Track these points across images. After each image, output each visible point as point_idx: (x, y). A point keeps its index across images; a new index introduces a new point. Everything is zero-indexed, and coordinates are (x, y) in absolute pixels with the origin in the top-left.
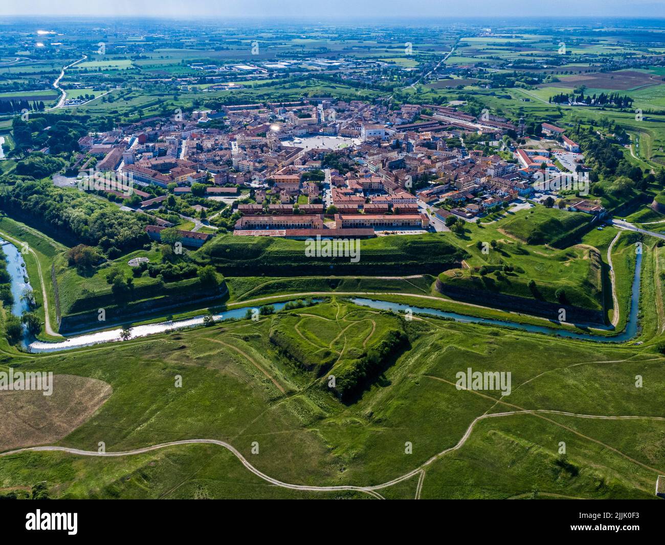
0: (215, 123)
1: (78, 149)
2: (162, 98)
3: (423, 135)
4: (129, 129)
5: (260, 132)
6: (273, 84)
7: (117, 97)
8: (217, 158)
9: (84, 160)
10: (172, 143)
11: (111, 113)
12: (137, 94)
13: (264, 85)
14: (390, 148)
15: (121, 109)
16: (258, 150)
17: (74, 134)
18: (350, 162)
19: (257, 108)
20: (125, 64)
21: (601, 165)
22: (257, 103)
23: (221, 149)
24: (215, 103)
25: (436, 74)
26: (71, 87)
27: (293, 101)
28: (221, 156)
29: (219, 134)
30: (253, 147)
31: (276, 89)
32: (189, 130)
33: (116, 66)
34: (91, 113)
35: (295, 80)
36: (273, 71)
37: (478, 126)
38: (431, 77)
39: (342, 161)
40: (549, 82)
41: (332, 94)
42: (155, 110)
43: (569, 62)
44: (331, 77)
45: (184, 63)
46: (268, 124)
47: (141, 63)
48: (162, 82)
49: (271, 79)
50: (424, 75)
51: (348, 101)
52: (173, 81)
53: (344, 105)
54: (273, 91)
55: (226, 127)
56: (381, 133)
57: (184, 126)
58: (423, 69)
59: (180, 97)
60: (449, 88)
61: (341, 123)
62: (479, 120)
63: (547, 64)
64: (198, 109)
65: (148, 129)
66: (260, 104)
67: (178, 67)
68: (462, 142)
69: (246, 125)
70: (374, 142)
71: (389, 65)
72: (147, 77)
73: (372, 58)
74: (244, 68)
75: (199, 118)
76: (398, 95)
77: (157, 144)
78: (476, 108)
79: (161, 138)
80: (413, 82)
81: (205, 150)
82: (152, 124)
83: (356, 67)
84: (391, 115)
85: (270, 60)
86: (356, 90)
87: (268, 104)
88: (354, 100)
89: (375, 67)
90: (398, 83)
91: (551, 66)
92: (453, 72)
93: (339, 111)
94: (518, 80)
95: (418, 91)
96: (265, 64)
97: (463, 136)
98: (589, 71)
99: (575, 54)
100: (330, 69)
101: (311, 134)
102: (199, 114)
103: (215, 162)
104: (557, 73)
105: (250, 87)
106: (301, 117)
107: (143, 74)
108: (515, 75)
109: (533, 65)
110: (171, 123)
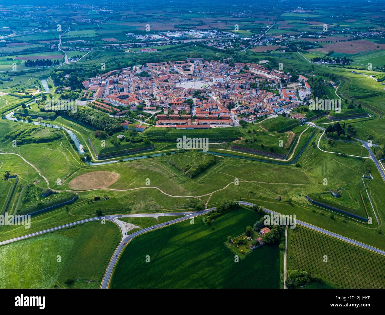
0: (144, 74)
1: (83, 88)
2: (116, 57)
3: (242, 81)
4: (104, 76)
5: (165, 79)
6: (172, 48)
7: (93, 56)
8: (147, 93)
9: (88, 93)
10: (126, 84)
11: (93, 67)
13: (168, 49)
14: (225, 88)
16: (165, 89)
17: (79, 80)
18: (205, 96)
19: (164, 64)
20: (91, 33)
23: (148, 88)
24: (143, 61)
25: (259, 41)
26: (67, 50)
27: (182, 61)
29: (147, 80)
30: (163, 87)
31: (174, 51)
32: (132, 77)
33: (88, 35)
34: (82, 66)
35: (184, 46)
36: (172, 39)
37: (269, 76)
38: (255, 44)
39: (202, 94)
40: (317, 48)
41: (202, 56)
42: (114, 65)
43: (335, 34)
44: (203, 43)
45: (124, 33)
46: (169, 74)
47: (100, 32)
48: (114, 46)
49: (171, 44)
50: (252, 43)
51: (209, 61)
52: (120, 46)
53: (207, 63)
54: (172, 53)
55: (150, 76)
56: (221, 80)
57: (129, 75)
58: (253, 38)
59: (125, 56)
60: (263, 52)
61: (204, 74)
62: (271, 73)
63: (322, 35)
64: (135, 65)
65: (113, 77)
66: (165, 62)
67: (121, 36)
68: (258, 85)
69: (159, 75)
70: (218, 85)
71: (236, 35)
72: (106, 43)
73: (227, 30)
74: (157, 37)
75: (136, 71)
76: (235, 57)
77: (119, 85)
78: (271, 66)
79: (120, 82)
80: (245, 48)
81: (141, 89)
82: (114, 74)
83: (217, 37)
84: (229, 69)
85: (171, 31)
86: (215, 53)
87: (169, 62)
88: (212, 60)
89: (227, 36)
90: (237, 48)
91: (323, 36)
92: (269, 40)
93: (204, 66)
94: (301, 47)
95: (247, 54)
96: (168, 34)
97: (260, 82)
98: (342, 41)
99: (342, 27)
100: (203, 37)
101: (189, 80)
102: (136, 68)
103: (146, 95)
104: (324, 42)
105: (160, 50)
106: (185, 70)
107: (103, 41)
108: (300, 43)
109: (313, 36)
110: (123, 73)
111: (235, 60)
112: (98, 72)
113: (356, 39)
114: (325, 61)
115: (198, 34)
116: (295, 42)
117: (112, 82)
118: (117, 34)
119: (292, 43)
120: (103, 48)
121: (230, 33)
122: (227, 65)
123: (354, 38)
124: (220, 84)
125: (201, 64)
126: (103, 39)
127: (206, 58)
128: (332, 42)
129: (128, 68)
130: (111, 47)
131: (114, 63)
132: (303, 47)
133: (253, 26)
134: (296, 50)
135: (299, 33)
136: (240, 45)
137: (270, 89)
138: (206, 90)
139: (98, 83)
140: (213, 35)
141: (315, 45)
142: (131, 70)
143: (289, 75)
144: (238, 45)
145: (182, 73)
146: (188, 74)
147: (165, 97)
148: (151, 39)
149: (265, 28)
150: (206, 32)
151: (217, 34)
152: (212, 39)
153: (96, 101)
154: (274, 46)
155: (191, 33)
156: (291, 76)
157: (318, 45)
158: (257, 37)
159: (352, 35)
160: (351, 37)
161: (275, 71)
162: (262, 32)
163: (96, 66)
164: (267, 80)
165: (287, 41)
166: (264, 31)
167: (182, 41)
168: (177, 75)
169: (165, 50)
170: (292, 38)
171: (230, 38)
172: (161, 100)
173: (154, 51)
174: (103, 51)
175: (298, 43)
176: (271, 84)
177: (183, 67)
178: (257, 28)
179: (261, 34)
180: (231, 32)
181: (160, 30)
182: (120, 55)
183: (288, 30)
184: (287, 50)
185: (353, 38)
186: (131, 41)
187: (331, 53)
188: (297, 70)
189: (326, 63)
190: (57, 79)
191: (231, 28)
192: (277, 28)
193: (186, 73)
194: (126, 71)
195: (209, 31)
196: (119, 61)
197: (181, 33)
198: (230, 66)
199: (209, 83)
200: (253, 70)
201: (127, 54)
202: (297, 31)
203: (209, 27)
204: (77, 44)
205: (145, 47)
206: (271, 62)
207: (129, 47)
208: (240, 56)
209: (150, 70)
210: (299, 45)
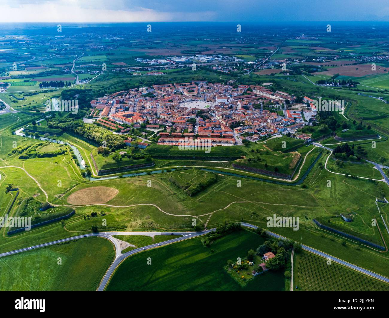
0: (150, 95)
1: (91, 107)
2: (124, 79)
3: (245, 102)
4: (111, 97)
5: (170, 100)
6: (178, 72)
7: (103, 78)
8: (151, 112)
9: (94, 112)
10: (131, 104)
11: (101, 88)
12: (112, 77)
13: (174, 72)
14: (228, 108)
16: (169, 109)
17: (88, 99)
18: (208, 115)
19: (169, 86)
20: (103, 58)
21: (321, 119)
22: (169, 83)
25: (263, 65)
27: (187, 83)
28: (153, 111)
29: (152, 100)
30: (167, 107)
31: (179, 74)
32: (138, 98)
36: (178, 64)
37: (273, 97)
38: (259, 68)
39: (205, 114)
40: (321, 71)
41: (206, 78)
42: (121, 86)
43: (340, 58)
44: (208, 67)
45: (133, 58)
46: (174, 95)
47: (111, 57)
48: (123, 70)
49: (177, 68)
50: (256, 66)
51: (213, 83)
52: (128, 69)
53: (211, 85)
54: (178, 76)
55: (155, 96)
56: (225, 101)
57: (136, 95)
58: (257, 62)
59: (133, 79)
60: (267, 75)
61: (208, 95)
62: (275, 94)
63: (326, 59)
64: (141, 86)
65: (120, 97)
66: (171, 84)
67: (130, 60)
68: (262, 106)
69: (164, 96)
70: (221, 105)
71: (240, 60)
72: (115, 67)
73: (232, 55)
74: (163, 61)
75: (142, 92)
76: (239, 79)
77: (125, 105)
78: (275, 88)
79: (126, 102)
80: (250, 71)
81: (145, 108)
82: (121, 94)
83: (222, 61)
84: (233, 91)
85: (177, 56)
86: (219, 76)
87: (175, 84)
88: (216, 82)
89: (232, 61)
90: (241, 71)
91: (328, 60)
92: (273, 64)
93: (208, 88)
94: (305, 70)
95: (251, 77)
96: (174, 59)
97: (263, 103)
98: (347, 65)
99: (346, 52)
100: (208, 62)
101: (193, 100)
102: (142, 90)
103: (150, 114)
104: (329, 66)
105: (166, 73)
106: (189, 92)
107: (113, 65)
108: (305, 66)
109: (318, 60)
110: (130, 94)
111: (239, 82)
112: (106, 92)
113: (361, 63)
114: (331, 83)
115: (204, 59)
116: (299, 65)
117: (118, 102)
118: (127, 59)
119: (296, 67)
120: (113, 71)
121: (234, 58)
122: (231, 87)
123: (360, 62)
124: (223, 104)
125: (205, 86)
126: (113, 63)
127: (210, 80)
128: (336, 65)
129: (135, 89)
130: (120, 70)
131: (121, 84)
132: (307, 70)
133: (257, 51)
134: (300, 73)
135: (303, 58)
136: (244, 68)
137: (274, 110)
138: (210, 109)
139: (105, 103)
140: (218, 60)
141: (320, 68)
142: (137, 91)
143: (294, 96)
144: (242, 68)
145: (186, 94)
146: (192, 95)
147: (169, 116)
148: (158, 64)
149: (269, 53)
150: (211, 57)
151: (222, 59)
152: (216, 63)
153: (102, 119)
154: (277, 69)
155: (196, 58)
156: (295, 98)
157: (323, 68)
158: (261, 61)
159: (358, 60)
160: (356, 61)
161: (280, 92)
162: (266, 56)
163: (105, 87)
164: (271, 101)
165: (291, 65)
166: (268, 56)
167: (188, 66)
168: (181, 96)
169: (171, 73)
170: (296, 62)
171: (234, 62)
172: (164, 119)
173: (161, 74)
174: (112, 74)
175: (302, 67)
176: (275, 105)
177: (187, 89)
178: (261, 53)
179: (266, 59)
180: (236, 57)
181: (167, 55)
182: (128, 77)
183: (292, 55)
184: (291, 73)
185: (358, 62)
186: (139, 65)
187: (336, 76)
188: (301, 91)
189: (331, 85)
191: (235, 53)
192: (281, 53)
193: (190, 94)
194: (133, 92)
195: (214, 56)
196: (127, 83)
197: (187, 58)
198: (234, 87)
199: (212, 103)
200: (257, 92)
201: (135, 76)
202: (301, 56)
203: (214, 52)
204: (89, 68)
205: (152, 70)
206: (275, 84)
207: (136, 70)
208: (244, 79)
209: (155, 91)
210: (303, 69)
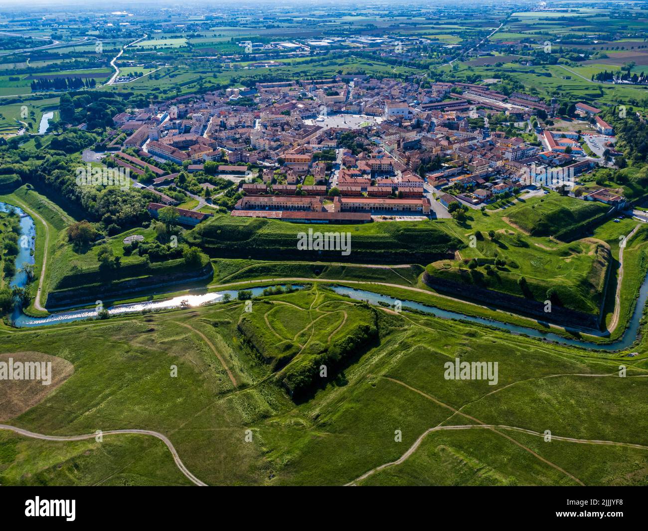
0: (245, 101)
1: (112, 125)
2: (203, 75)
3: (448, 115)
4: (164, 106)
5: (285, 110)
6: (312, 61)
7: (164, 74)
8: (237, 136)
9: (115, 136)
10: (198, 120)
12: (182, 71)
13: (303, 63)
14: (410, 128)
15: (164, 86)
16: (279, 129)
17: (111, 111)
18: (366, 142)
19: (290, 85)
20: (179, 43)
22: (291, 80)
23: (243, 127)
24: (250, 80)
25: (477, 50)
26: (124, 65)
27: (326, 78)
28: (241, 134)
29: (246, 111)
30: (275, 125)
31: (314, 66)
32: (219, 107)
33: (171, 45)
34: (135, 90)
35: (334, 58)
36: (315, 49)
37: (508, 106)
38: (471, 54)
39: (358, 140)
40: (597, 58)
41: (366, 71)
42: (193, 87)
44: (371, 54)
45: (233, 42)
46: (295, 102)
47: (194, 41)
48: (208, 60)
49: (311, 56)
50: (464, 52)
51: (380, 79)
52: (219, 58)
53: (375, 83)
54: (310, 69)
55: (255, 104)
56: (403, 112)
57: (215, 103)
58: (465, 46)
60: (487, 66)
61: (367, 101)
62: (510, 100)
64: (233, 85)
65: (181, 106)
66: (293, 82)
67: (227, 45)
68: (486, 123)
69: (273, 103)
70: (396, 121)
72: (195, 55)
74: (288, 45)
75: (231, 95)
76: (432, 73)
77: (185, 121)
78: (508, 87)
79: (189, 115)
80: (452, 59)
81: (227, 128)
82: (186, 101)
84: (420, 93)
85: (315, 38)
86: (393, 67)
87: (301, 82)
88: (386, 78)
89: (417, 44)
90: (436, 60)
91: (602, 41)
92: (496, 48)
93: (369, 88)
94: (563, 57)
95: (455, 69)
96: (309, 42)
97: (489, 117)
98: (643, 47)
100: (371, 46)
101: (336, 113)
102: (232, 92)
103: (234, 140)
105: (289, 65)
106: (330, 95)
108: (561, 51)
110: (204, 100)
111: (432, 78)
114: (624, 78)
115: (363, 41)
118: (221, 43)
119: (543, 52)
121: (421, 39)
122: (416, 86)
124: (399, 119)
125: (363, 85)
127: (373, 74)
128: (623, 49)
129: (218, 91)
132: (567, 57)
133: (463, 29)
136: (442, 55)
137: (516, 131)
138: (369, 130)
139: (146, 118)
141: (591, 53)
142: (222, 94)
144: (438, 55)
145: (322, 99)
146: (333, 100)
147: (275, 145)
148: (277, 49)
149: (486, 32)
153: (125, 152)
154: (507, 57)
155: (350, 41)
156: (558, 106)
157: (598, 53)
158: (472, 43)
162: (480, 36)
164: (504, 113)
165: (531, 49)
166: (484, 36)
167: (332, 51)
169: (299, 64)
171: (422, 46)
177: (326, 89)
178: (470, 32)
180: (424, 38)
181: (296, 36)
187: (630, 66)
189: (626, 82)
190: (68, 108)
193: (329, 100)
194: (212, 97)
195: (384, 36)
197: (332, 41)
198: (422, 87)
199: (377, 118)
200: (470, 95)
201: (227, 70)
203: (384, 32)
206: (507, 81)
207: (233, 61)
208: (442, 72)
210: (559, 54)
